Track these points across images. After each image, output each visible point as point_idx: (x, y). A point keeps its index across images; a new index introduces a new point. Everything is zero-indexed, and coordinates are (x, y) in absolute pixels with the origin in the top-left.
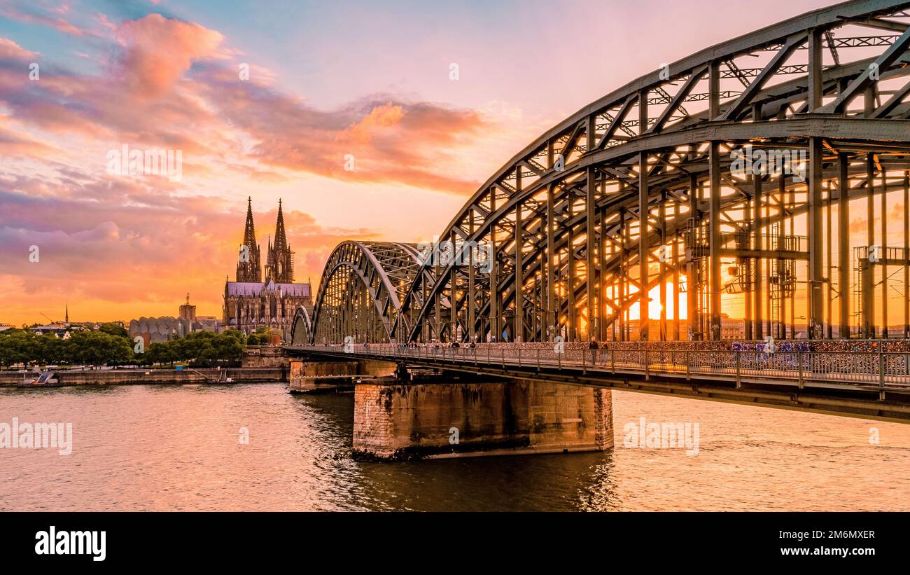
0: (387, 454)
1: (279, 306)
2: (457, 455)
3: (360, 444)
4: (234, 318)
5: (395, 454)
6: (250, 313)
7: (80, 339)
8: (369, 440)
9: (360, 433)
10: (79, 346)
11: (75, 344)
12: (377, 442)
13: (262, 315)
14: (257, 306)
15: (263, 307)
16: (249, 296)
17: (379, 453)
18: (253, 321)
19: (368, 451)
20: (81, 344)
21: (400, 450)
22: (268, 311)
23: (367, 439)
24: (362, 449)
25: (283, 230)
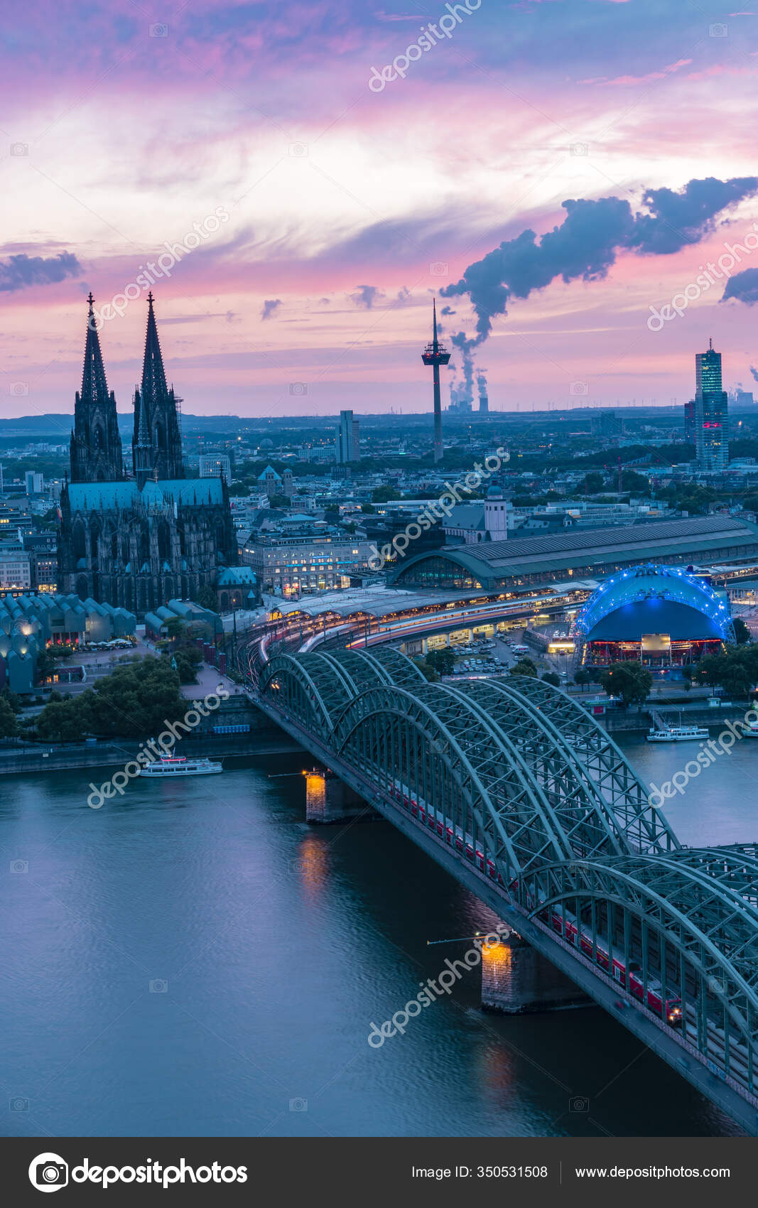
0: (514, 1009)
1: (176, 540)
2: (577, 1007)
3: (490, 999)
4: (84, 556)
5: (522, 1009)
8: (498, 997)
9: (488, 989)
12: (505, 998)
13: (145, 557)
14: (133, 541)
15: (145, 541)
16: (110, 510)
17: (508, 1008)
18: (128, 568)
19: (497, 1006)
21: (526, 1005)
22: (155, 550)
23: (496, 995)
24: (491, 1004)
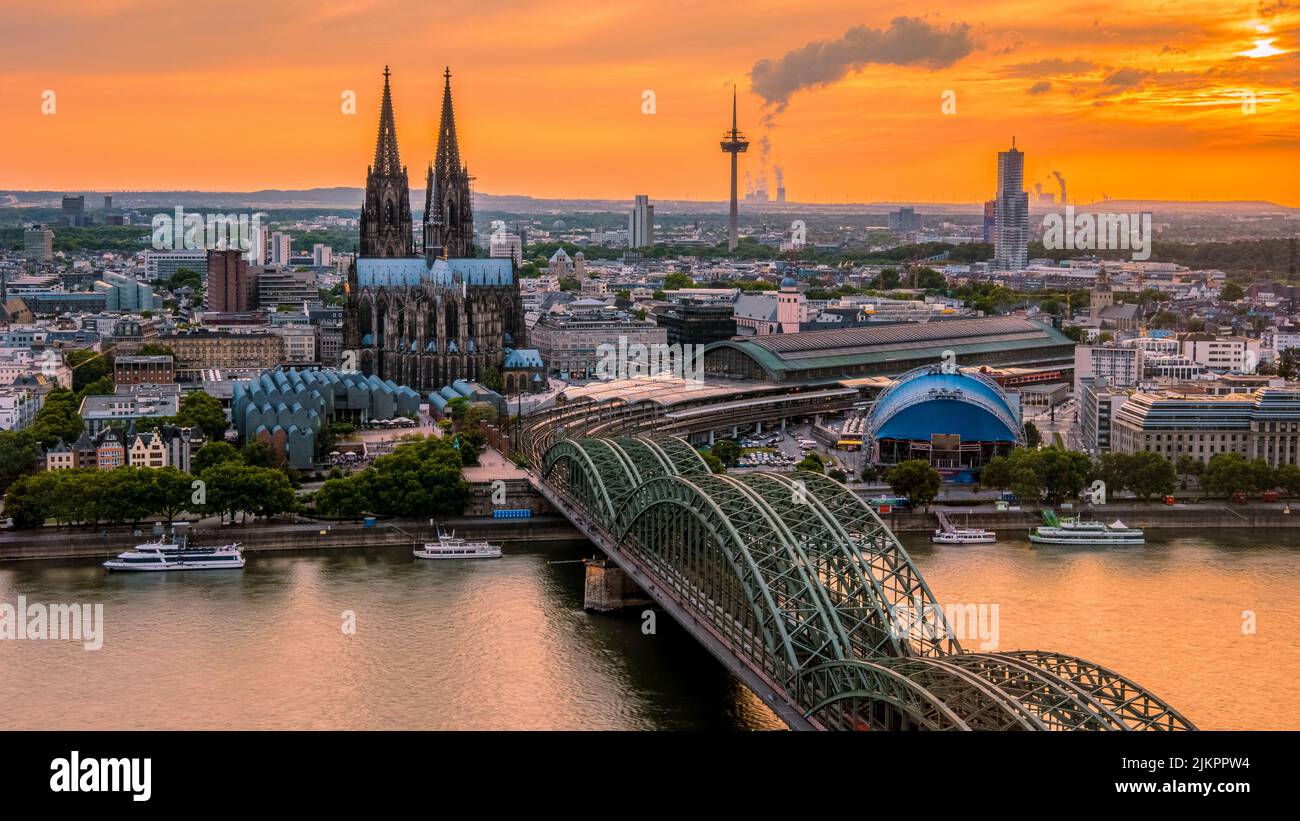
1: (463, 319)
4: (370, 332)
6: (407, 331)
7: (222, 480)
10: (222, 493)
11: (217, 489)
13: (431, 336)
14: (420, 319)
15: (432, 320)
16: (398, 287)
18: (414, 347)
20: (225, 488)
22: (441, 329)
25: (452, 133)
